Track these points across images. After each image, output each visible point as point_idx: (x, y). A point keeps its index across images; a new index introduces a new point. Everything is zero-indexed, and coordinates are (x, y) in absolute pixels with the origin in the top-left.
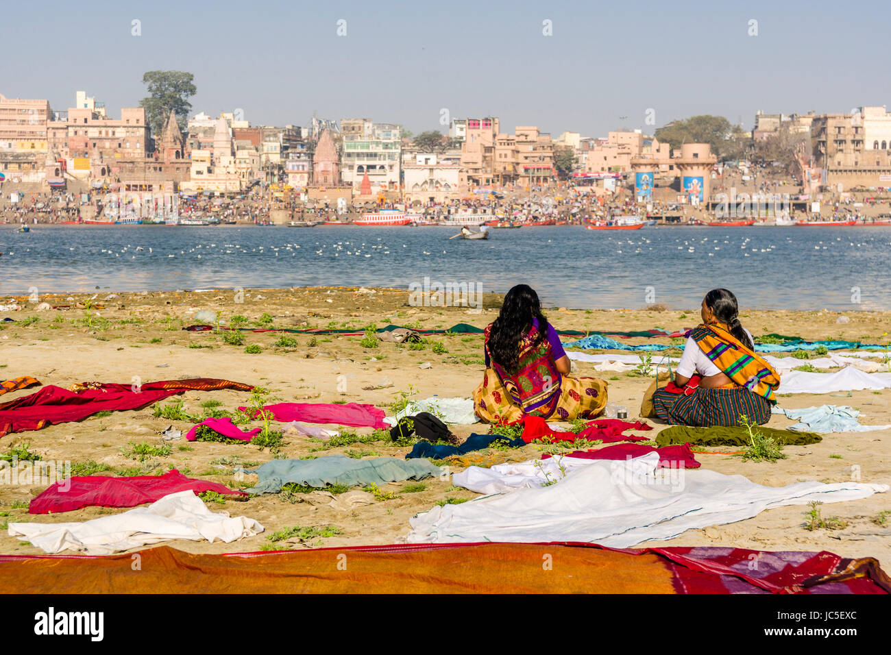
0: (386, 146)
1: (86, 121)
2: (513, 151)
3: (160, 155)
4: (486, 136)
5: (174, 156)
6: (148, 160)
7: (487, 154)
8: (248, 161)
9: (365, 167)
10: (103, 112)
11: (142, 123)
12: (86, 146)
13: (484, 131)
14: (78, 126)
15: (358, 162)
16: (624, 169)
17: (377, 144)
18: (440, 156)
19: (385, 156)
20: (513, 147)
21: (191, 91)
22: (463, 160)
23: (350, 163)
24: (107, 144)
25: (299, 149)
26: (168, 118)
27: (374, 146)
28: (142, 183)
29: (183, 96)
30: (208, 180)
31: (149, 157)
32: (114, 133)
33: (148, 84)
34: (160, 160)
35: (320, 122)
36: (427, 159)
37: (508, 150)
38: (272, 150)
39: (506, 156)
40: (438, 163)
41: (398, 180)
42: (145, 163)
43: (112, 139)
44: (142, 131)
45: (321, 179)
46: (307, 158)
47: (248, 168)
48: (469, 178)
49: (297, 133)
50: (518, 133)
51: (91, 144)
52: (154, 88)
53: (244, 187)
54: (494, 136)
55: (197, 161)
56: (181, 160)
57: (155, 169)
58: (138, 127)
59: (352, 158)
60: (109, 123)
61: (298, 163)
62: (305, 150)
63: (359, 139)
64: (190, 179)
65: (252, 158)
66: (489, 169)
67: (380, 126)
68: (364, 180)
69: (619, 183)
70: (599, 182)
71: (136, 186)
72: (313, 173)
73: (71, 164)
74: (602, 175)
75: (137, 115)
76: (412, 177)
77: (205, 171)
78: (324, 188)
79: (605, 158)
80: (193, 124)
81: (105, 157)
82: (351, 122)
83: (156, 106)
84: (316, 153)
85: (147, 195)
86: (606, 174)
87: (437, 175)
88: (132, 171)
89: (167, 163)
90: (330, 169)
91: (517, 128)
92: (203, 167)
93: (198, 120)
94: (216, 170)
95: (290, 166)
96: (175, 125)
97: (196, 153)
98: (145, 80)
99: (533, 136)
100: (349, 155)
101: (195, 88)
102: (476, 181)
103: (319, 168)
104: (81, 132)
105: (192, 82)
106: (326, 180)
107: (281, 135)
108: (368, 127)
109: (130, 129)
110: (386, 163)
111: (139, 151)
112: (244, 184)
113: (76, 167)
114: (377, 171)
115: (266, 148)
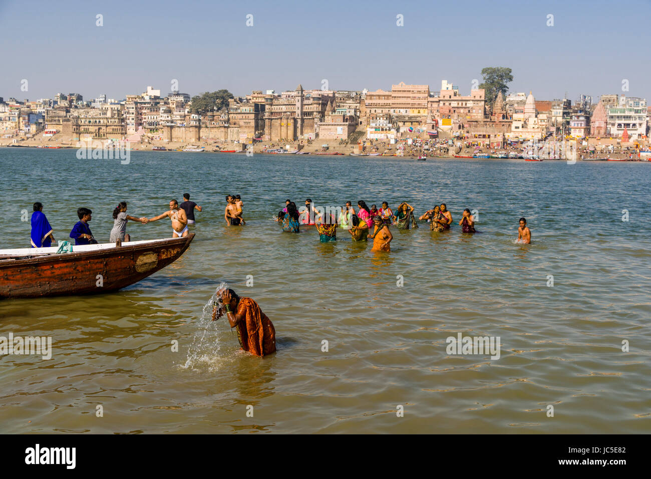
0: (637, 111)
1: (450, 97)
3: (493, 118)
5: (501, 118)
6: (485, 120)
8: (546, 121)
9: (623, 125)
10: (459, 92)
11: (483, 98)
12: (450, 112)
14: (446, 100)
15: (618, 122)
17: (630, 110)
19: (636, 118)
21: (510, 79)
23: (612, 122)
24: (462, 111)
26: (498, 94)
27: (628, 111)
28: (484, 133)
29: (504, 82)
30: (522, 132)
31: (486, 118)
32: (466, 104)
33: (485, 75)
35: (585, 97)
38: (557, 114)
42: (484, 122)
43: (465, 108)
44: (483, 103)
46: (584, 119)
47: (546, 125)
51: (452, 110)
52: (487, 77)
53: (544, 137)
55: (516, 120)
56: (505, 120)
57: (490, 125)
58: (480, 100)
59: (614, 119)
60: (464, 98)
61: (578, 122)
62: (583, 114)
63: (618, 107)
64: (511, 131)
67: (632, 99)
68: (624, 133)
71: (480, 135)
72: (589, 128)
73: (440, 122)
75: (480, 93)
77: (521, 127)
78: (599, 137)
80: (509, 99)
81: (460, 118)
82: (609, 97)
84: (593, 115)
85: (487, 141)
88: (476, 126)
89: (497, 122)
90: (602, 126)
92: (520, 124)
93: (512, 97)
94: (527, 126)
95: (572, 124)
97: (515, 116)
98: (483, 73)
100: (612, 117)
101: (512, 77)
103: (594, 125)
104: (447, 104)
105: (510, 74)
106: (599, 133)
107: (562, 105)
109: (476, 102)
110: (637, 122)
111: (480, 115)
112: (543, 135)
113: (443, 124)
114: (631, 127)
115: (553, 113)
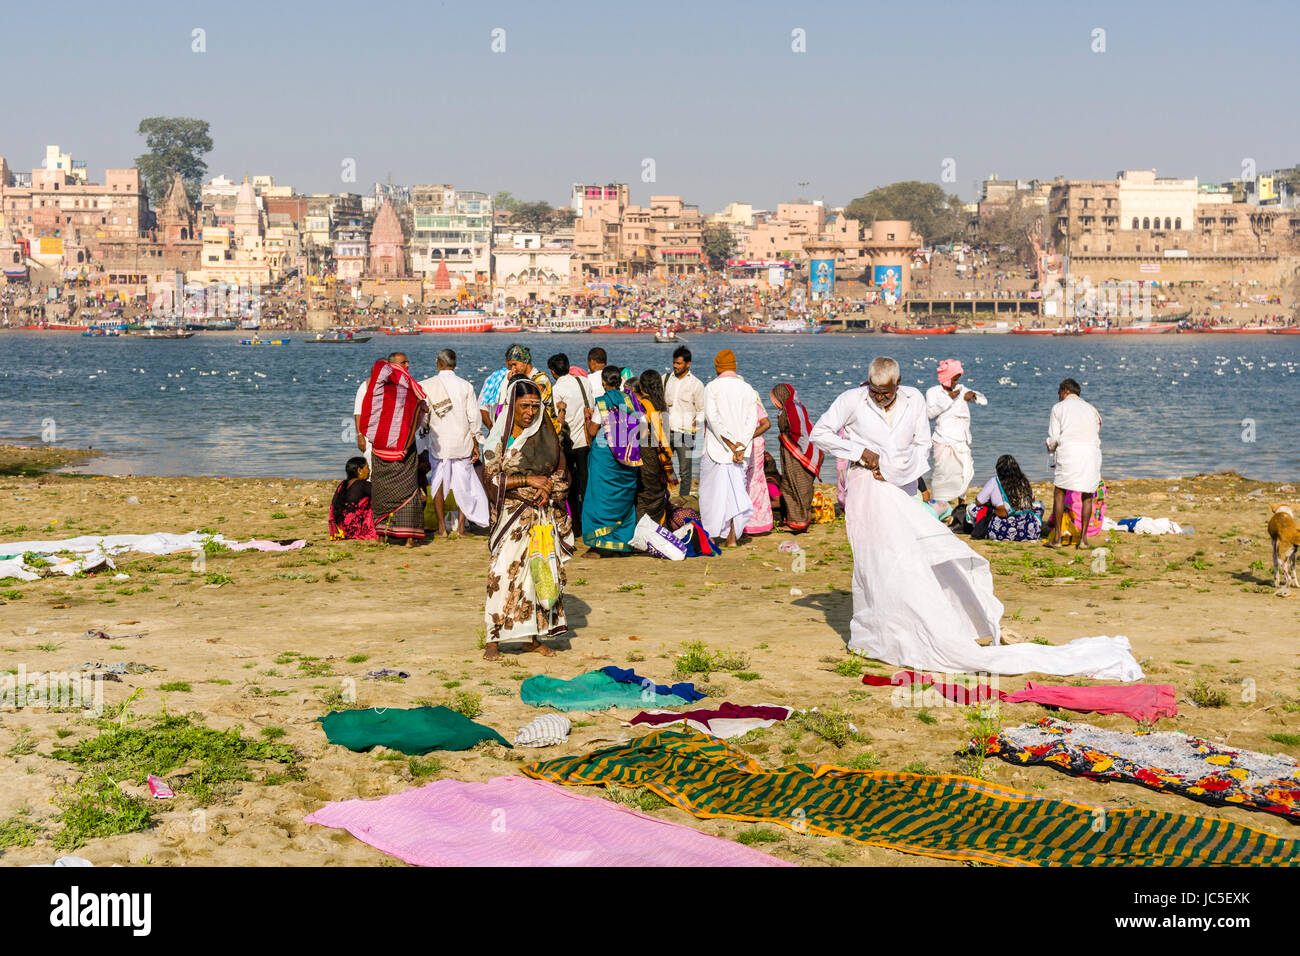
0: (472, 223)
1: (57, 186)
2: (646, 229)
3: (160, 236)
4: (610, 210)
5: (179, 236)
6: (142, 240)
7: (611, 234)
8: (281, 243)
9: (443, 252)
10: (82, 174)
11: (135, 190)
12: (58, 221)
13: (607, 202)
14: (46, 194)
15: (432, 245)
16: (797, 255)
17: (460, 219)
18: (545, 237)
19: (470, 236)
20: (646, 225)
21: (205, 145)
22: (577, 241)
23: (422, 246)
24: (87, 219)
25: (352, 226)
26: (173, 182)
27: (456, 222)
28: (133, 272)
29: (195, 153)
30: (225, 268)
31: (143, 236)
32: (95, 204)
33: (145, 136)
34: (159, 242)
36: (527, 241)
37: (639, 228)
38: (317, 228)
39: (637, 236)
40: (542, 246)
41: (488, 269)
42: (138, 245)
43: (94, 212)
44: (135, 200)
45: (380, 268)
46: (363, 239)
47: (282, 253)
48: (585, 267)
49: (355, 203)
50: (654, 205)
51: (63, 218)
52: (155, 141)
53: (276, 279)
54: (621, 209)
55: (211, 242)
56: (188, 241)
57: (153, 253)
58: (129, 195)
59: (425, 240)
60: (89, 189)
61: (350, 246)
62: (360, 228)
63: (435, 213)
64: (200, 268)
65: (287, 239)
66: (612, 255)
67: (464, 195)
68: (439, 270)
69: (790, 274)
70: (763, 273)
71: (125, 277)
72: (368, 259)
73: (36, 246)
74: (766, 264)
75: (128, 179)
76: (507, 265)
77: (222, 256)
78: (383, 280)
79: (773, 240)
80: (209, 191)
81: (83, 236)
82: (428, 189)
83: (156, 166)
84: (374, 231)
85: (140, 290)
86: (772, 261)
87: (541, 262)
88: (121, 256)
89: (170, 246)
90: (393, 254)
91: (653, 198)
92: (219, 251)
93: (216, 186)
94: (238, 255)
95: (339, 249)
96: (182, 192)
97: (209, 232)
98: (142, 130)
99: (674, 209)
100: (421, 235)
101: (211, 142)
102: (595, 272)
103: (377, 253)
104: (50, 203)
105: (207, 134)
106: (387, 269)
107: (331, 207)
108: (449, 197)
109: (119, 198)
110: (472, 245)
111: (130, 228)
112: (276, 275)
113: (44, 250)
114: (460, 257)
115: (308, 225)
